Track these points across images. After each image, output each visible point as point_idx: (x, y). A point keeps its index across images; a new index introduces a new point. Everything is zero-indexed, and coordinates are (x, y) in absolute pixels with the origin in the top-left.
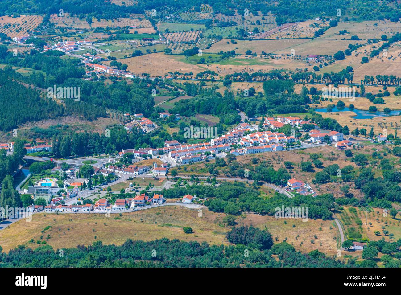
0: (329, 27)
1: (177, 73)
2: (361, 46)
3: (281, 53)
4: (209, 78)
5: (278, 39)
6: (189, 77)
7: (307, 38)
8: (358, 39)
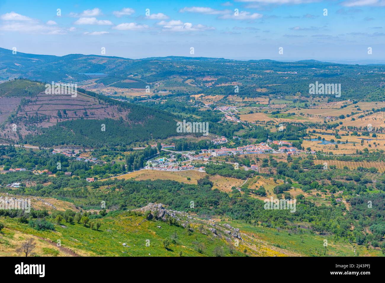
0: (352, 104)
1: (258, 121)
2: (359, 113)
3: (315, 115)
4: (271, 124)
5: (322, 108)
6: (263, 123)
7: (336, 109)
8: (360, 110)
